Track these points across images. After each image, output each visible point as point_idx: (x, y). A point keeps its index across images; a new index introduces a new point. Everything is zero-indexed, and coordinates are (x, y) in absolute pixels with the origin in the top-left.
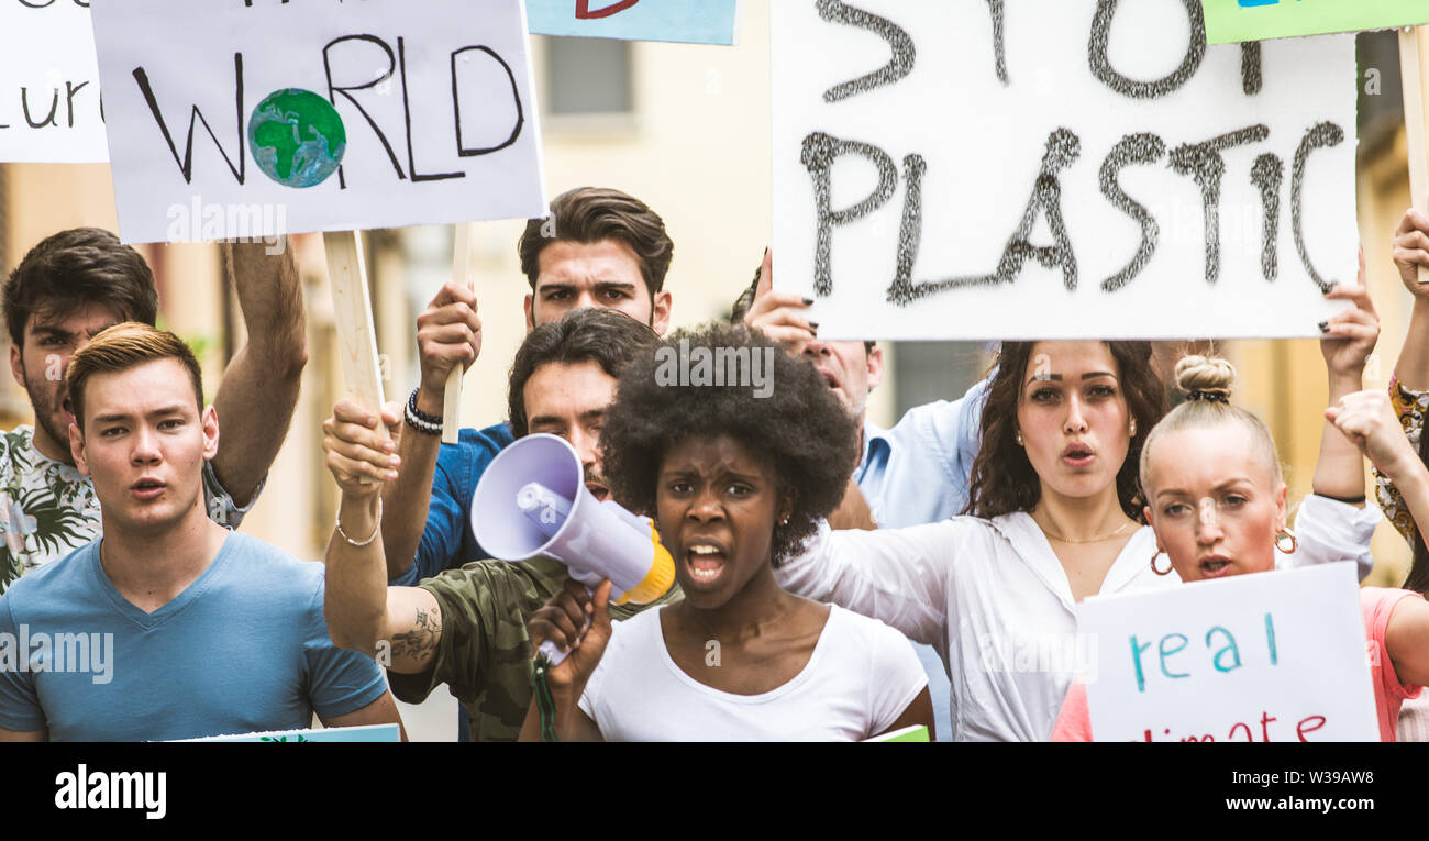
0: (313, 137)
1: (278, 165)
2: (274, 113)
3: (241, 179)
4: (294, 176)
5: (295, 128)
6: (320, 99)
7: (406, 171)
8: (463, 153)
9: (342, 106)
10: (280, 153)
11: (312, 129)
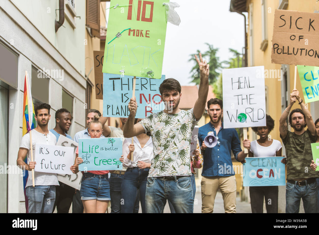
0: (243, 118)
1: (240, 121)
2: (240, 115)
3: (236, 122)
4: (241, 121)
5: (242, 117)
6: (245, 114)
7: (252, 121)
8: (258, 119)
9: (247, 115)
10: (240, 119)
11: (244, 117)
